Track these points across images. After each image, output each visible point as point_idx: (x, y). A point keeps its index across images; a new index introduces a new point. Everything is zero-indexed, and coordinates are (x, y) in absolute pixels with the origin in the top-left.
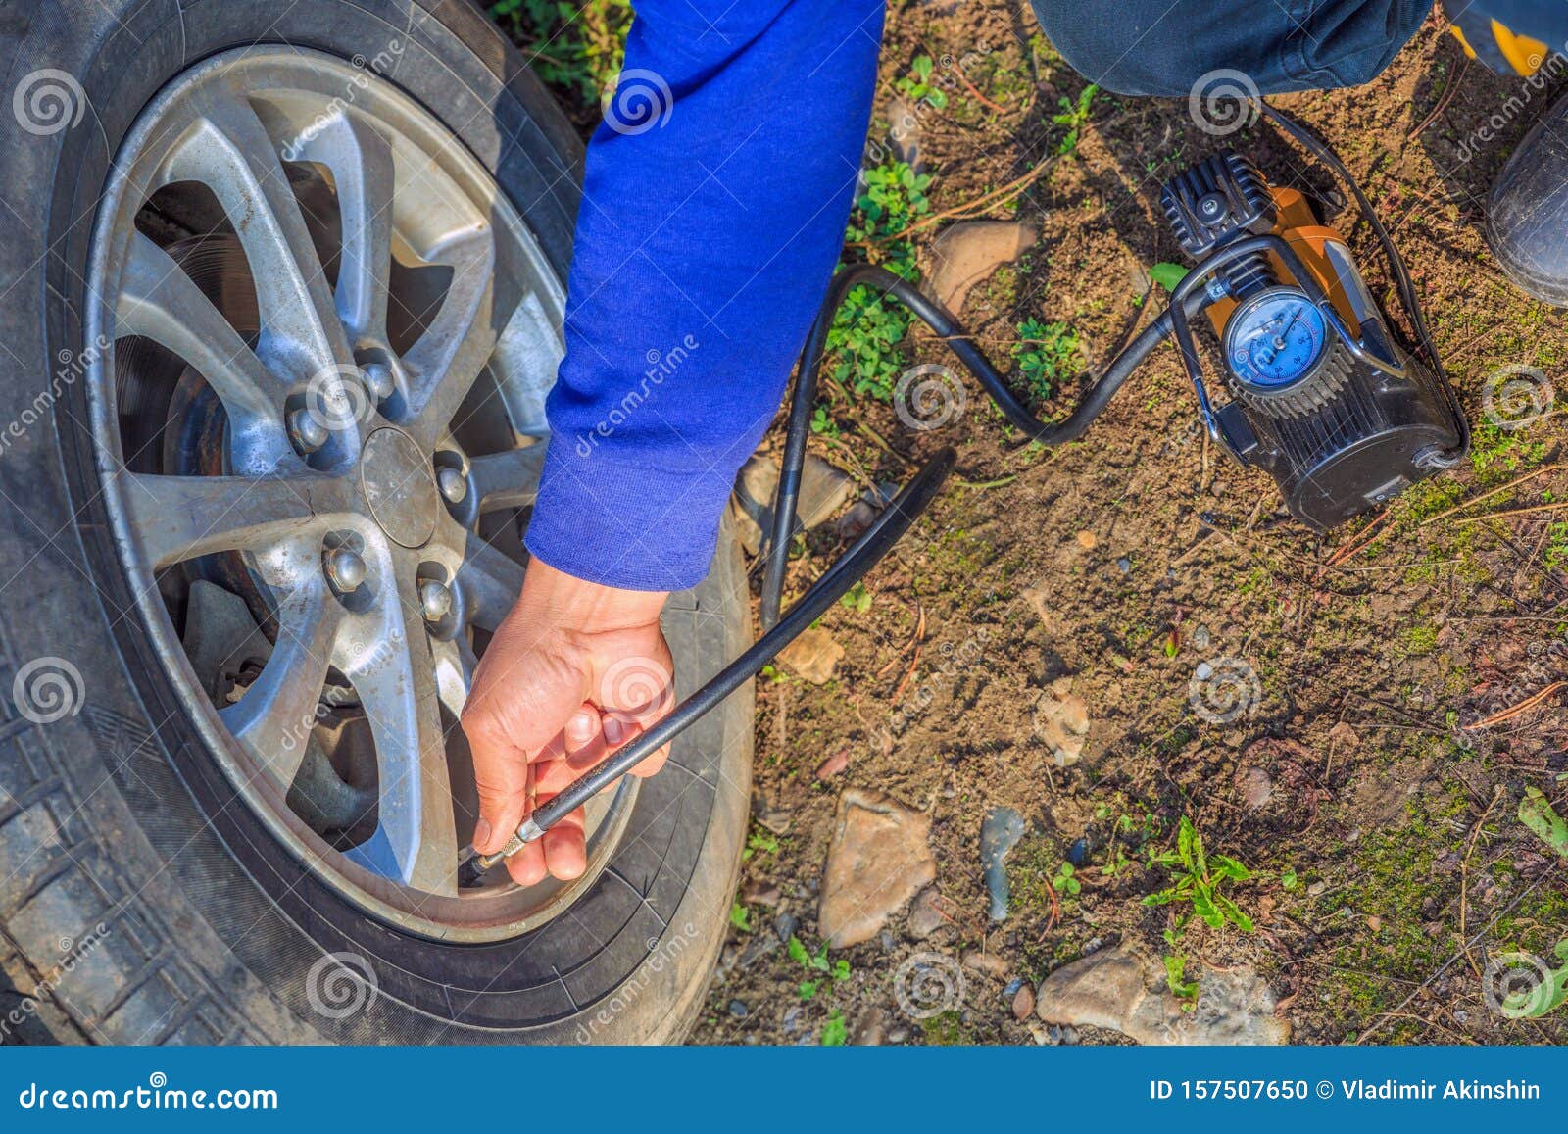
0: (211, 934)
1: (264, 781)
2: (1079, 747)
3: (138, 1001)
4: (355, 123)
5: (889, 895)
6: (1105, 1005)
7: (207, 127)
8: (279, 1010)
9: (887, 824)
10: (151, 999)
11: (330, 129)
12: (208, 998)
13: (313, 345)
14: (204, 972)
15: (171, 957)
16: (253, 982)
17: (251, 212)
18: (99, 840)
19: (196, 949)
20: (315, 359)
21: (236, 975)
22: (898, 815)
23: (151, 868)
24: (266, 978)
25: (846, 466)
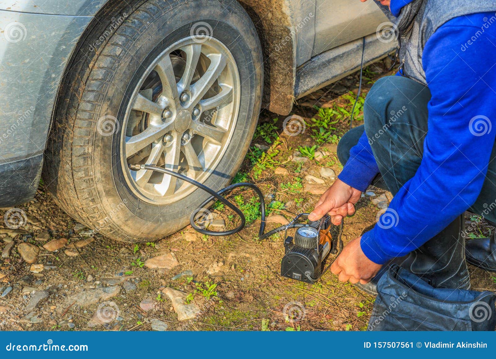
0: (114, 90)
1: (132, 104)
2: (212, 273)
3: (98, 83)
4: (232, 91)
5: (160, 265)
6: (174, 295)
7: (220, 55)
8: (106, 111)
9: (173, 259)
10: (100, 85)
11: (228, 87)
12: (103, 95)
13: (197, 92)
14: (107, 93)
15: (108, 85)
16: (109, 103)
17: (212, 70)
18: (121, 62)
19: (110, 89)
20: (195, 94)
21: (109, 99)
22: (176, 260)
23: (120, 74)
24: (109, 106)
25: (227, 224)
